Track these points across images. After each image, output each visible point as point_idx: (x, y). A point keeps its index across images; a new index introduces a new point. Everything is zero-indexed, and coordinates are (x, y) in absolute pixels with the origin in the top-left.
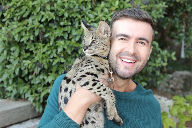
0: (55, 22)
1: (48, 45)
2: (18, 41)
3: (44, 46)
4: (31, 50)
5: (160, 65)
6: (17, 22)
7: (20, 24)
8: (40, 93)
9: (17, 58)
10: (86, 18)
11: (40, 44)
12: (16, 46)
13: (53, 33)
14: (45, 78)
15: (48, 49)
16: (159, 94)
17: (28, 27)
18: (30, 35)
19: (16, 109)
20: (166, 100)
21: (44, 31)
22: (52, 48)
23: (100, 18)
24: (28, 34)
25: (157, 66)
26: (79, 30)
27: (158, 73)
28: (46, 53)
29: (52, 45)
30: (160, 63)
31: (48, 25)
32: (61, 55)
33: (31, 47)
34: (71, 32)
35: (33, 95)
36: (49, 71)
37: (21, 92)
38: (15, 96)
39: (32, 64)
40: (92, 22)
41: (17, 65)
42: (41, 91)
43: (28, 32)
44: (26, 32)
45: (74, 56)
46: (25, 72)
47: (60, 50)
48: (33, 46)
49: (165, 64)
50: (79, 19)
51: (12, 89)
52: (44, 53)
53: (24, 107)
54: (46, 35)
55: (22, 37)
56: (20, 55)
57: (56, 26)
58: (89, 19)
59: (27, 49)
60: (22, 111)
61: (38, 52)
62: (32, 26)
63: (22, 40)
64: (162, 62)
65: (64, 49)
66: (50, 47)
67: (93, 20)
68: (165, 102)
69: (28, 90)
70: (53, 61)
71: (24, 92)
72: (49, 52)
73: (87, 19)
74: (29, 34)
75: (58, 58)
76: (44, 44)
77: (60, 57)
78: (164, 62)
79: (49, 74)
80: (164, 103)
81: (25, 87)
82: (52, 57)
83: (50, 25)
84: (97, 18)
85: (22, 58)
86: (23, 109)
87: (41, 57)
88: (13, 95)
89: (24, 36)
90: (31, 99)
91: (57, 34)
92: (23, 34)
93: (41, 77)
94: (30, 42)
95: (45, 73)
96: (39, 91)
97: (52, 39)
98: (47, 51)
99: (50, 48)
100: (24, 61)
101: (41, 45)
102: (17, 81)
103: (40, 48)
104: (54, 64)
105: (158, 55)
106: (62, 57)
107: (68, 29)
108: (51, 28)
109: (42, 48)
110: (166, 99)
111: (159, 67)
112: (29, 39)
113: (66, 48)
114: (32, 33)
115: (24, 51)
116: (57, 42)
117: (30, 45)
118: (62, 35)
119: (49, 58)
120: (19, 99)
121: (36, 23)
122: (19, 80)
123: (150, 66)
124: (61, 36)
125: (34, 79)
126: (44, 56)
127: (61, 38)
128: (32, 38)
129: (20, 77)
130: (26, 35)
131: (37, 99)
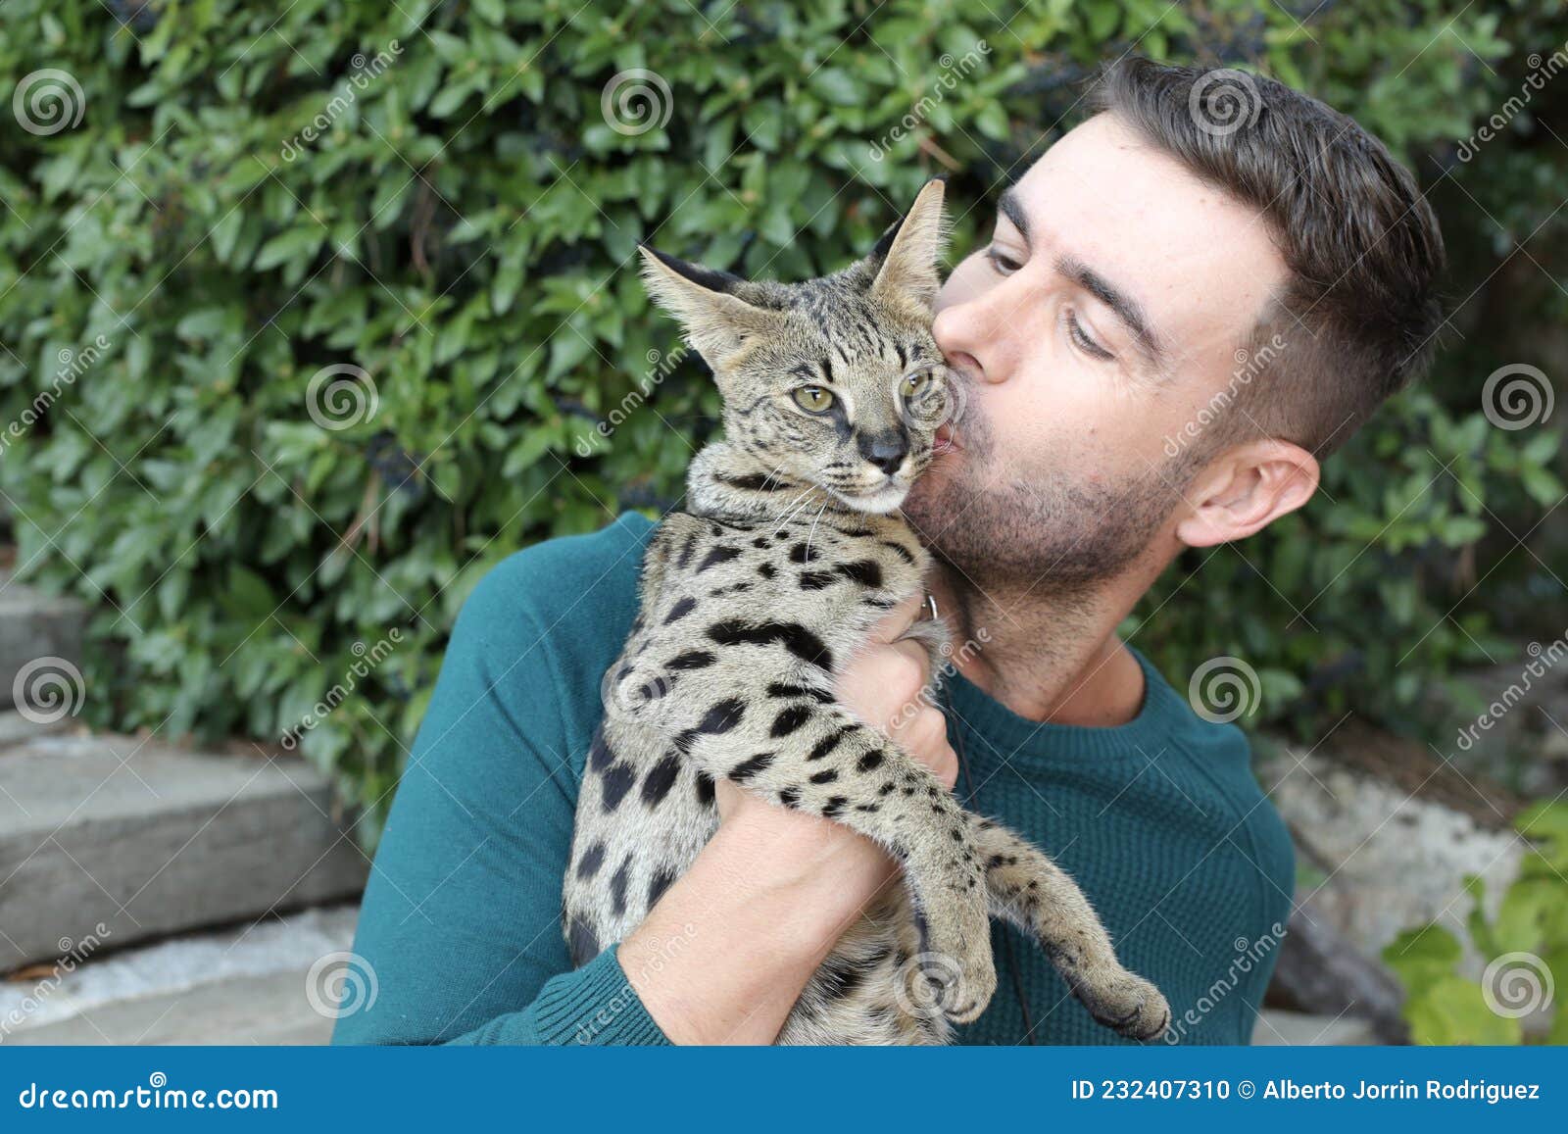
0: (543, 124)
1: (478, 308)
2: (242, 260)
3: (443, 319)
4: (339, 340)
5: (1419, 536)
6: (244, 113)
7: (260, 128)
8: (403, 699)
9: (223, 398)
10: (798, 103)
11: (415, 296)
12: (223, 303)
13: (520, 209)
14: (445, 575)
15: (477, 342)
16: (1404, 786)
17: (320, 159)
18: (333, 222)
19: (198, 814)
20: (1458, 837)
21: (451, 192)
22: (511, 333)
23: (907, 108)
24: (318, 212)
25: (1395, 544)
26: (730, 195)
27: (1403, 602)
28: (460, 370)
29: (511, 313)
30: (1420, 519)
31: (488, 147)
32: (578, 395)
33: (346, 323)
34: (665, 209)
35: (341, 715)
36: (477, 520)
37: (249, 683)
38: (201, 717)
39: (341, 458)
40: (842, 134)
41: (219, 458)
42: (408, 682)
43: (318, 198)
44: (304, 194)
45: (683, 406)
46: (287, 523)
47: (567, 351)
48: (357, 314)
49: (1463, 532)
50: (735, 109)
51: (178, 652)
52: (441, 374)
53: (260, 804)
54: (468, 229)
55: (270, 233)
56: (249, 379)
57: (549, 161)
58: (823, 113)
59: (310, 330)
60: (245, 838)
61: (396, 359)
62: (358, 148)
63: (268, 259)
64: (1440, 512)
65: (604, 350)
66: (493, 322)
67: (855, 122)
68: (1454, 852)
69: (303, 668)
70: (514, 443)
71: (273, 684)
72: (484, 370)
73: (806, 111)
74: (331, 212)
75: (556, 421)
76: (445, 302)
77: (567, 412)
78: (1458, 509)
79: (476, 542)
80: (1441, 860)
81: (285, 643)
82: (504, 407)
83: (507, 144)
84: (890, 104)
85: (261, 400)
86: (252, 821)
87: (414, 406)
88: (182, 706)
89: (290, 226)
90: (323, 746)
91: (556, 220)
92: (284, 207)
93: (414, 569)
94: (338, 277)
95: (443, 534)
96: (391, 685)
97: (514, 259)
98: (469, 355)
99: (490, 336)
100: (277, 430)
101: (420, 304)
102: (220, 596)
103: (414, 332)
104: (513, 465)
105: (1414, 457)
106: (587, 414)
107: (645, 183)
108: (507, 171)
109: (427, 332)
110: (1462, 822)
111: (1409, 549)
112: (327, 250)
113: (614, 334)
114: (350, 208)
115: (283, 348)
116: (550, 283)
117: (338, 300)
118: (595, 230)
119: (481, 412)
120: (235, 745)
121: (391, 128)
122: (243, 584)
123: (1336, 539)
124: (584, 241)
125: (361, 582)
126: (439, 394)
127: (588, 253)
128: (347, 247)
129: (251, 561)
130: (301, 217)
131: (372, 747)
